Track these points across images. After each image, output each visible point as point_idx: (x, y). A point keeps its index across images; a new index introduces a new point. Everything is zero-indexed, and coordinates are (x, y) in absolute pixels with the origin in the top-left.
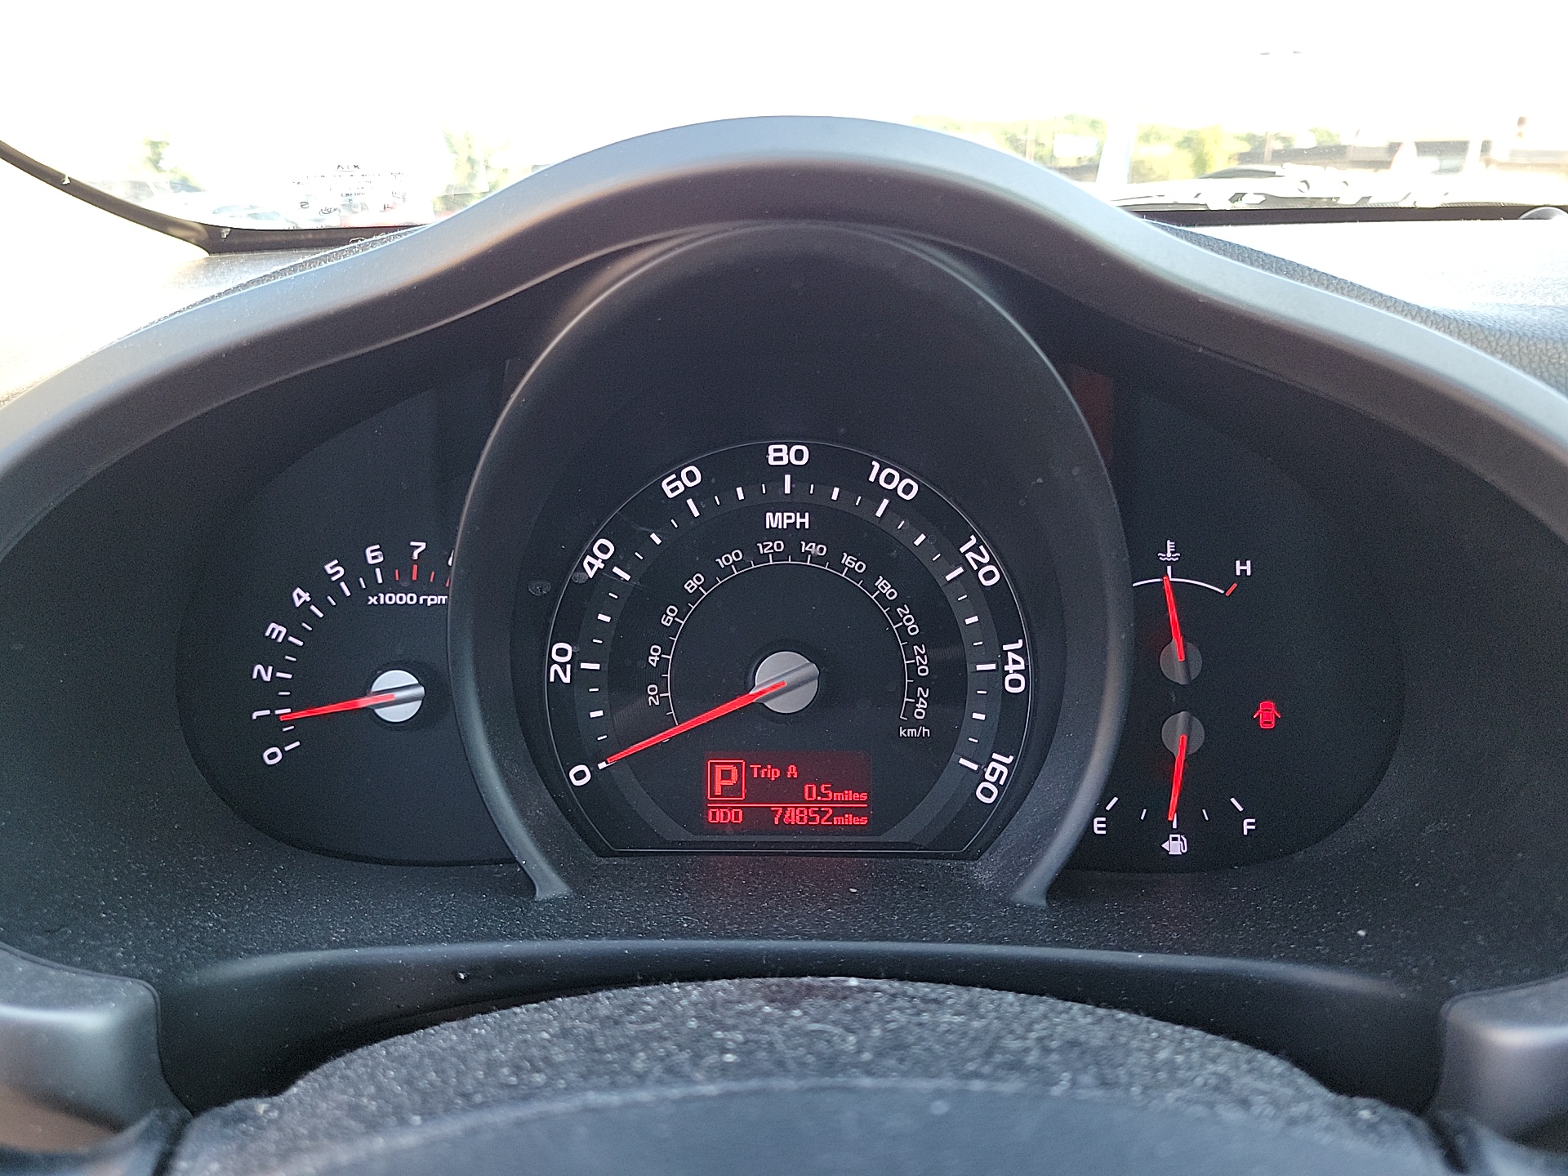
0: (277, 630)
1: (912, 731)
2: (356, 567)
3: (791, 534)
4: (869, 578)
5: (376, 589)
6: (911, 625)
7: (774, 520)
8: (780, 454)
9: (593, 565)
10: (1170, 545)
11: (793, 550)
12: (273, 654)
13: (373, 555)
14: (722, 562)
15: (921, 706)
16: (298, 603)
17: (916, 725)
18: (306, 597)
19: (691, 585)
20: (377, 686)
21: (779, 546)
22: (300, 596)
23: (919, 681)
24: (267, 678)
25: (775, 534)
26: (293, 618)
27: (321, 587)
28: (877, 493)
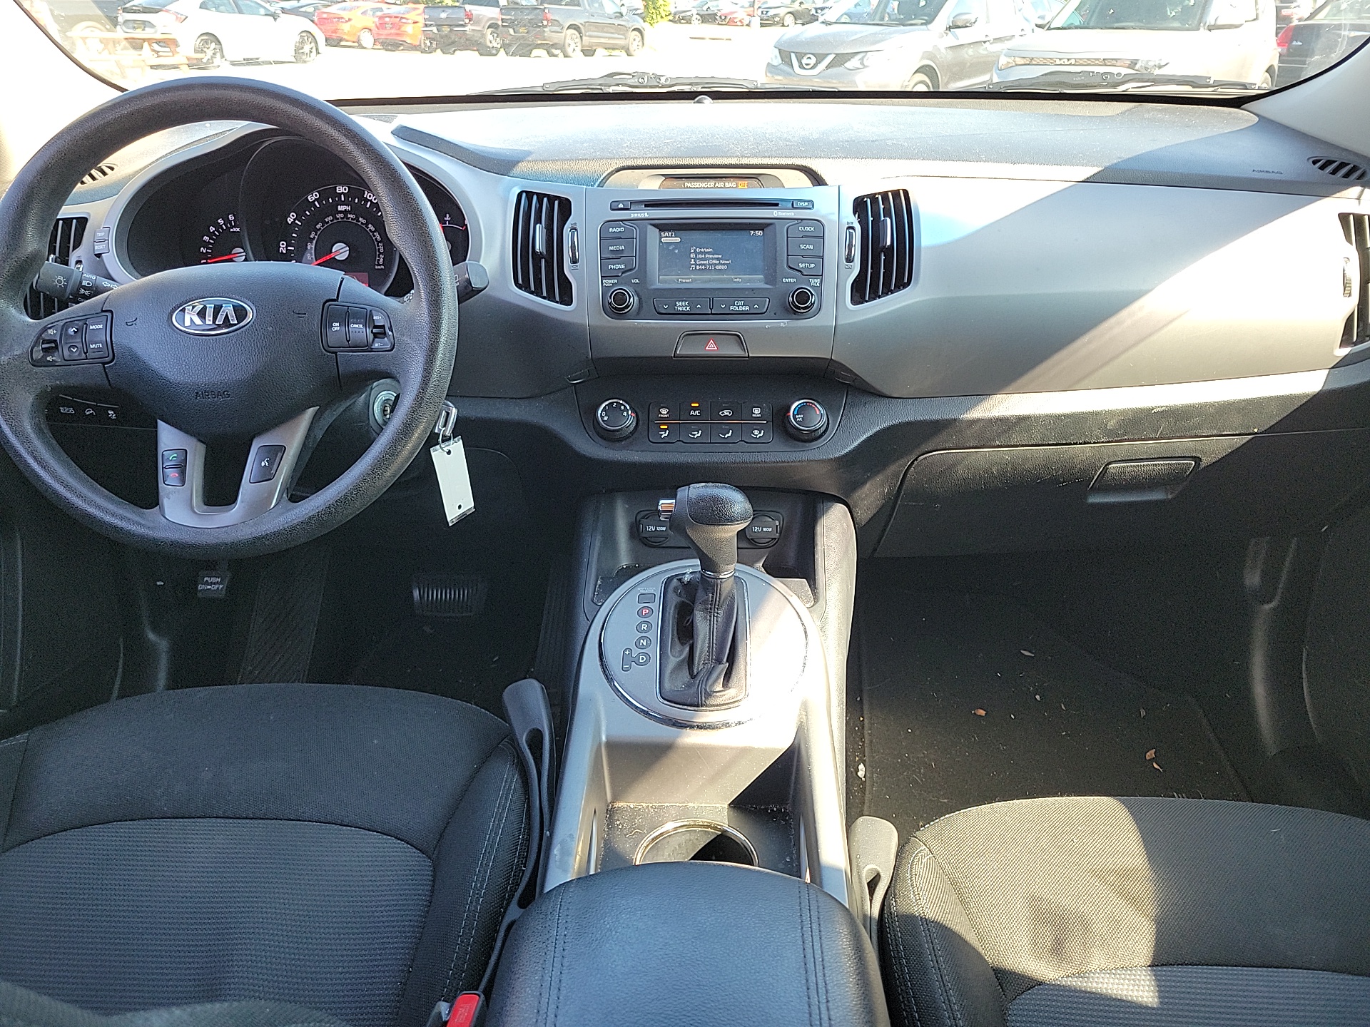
0: (206, 238)
1: (379, 267)
2: (227, 221)
3: (345, 212)
4: (367, 225)
5: (233, 227)
6: (378, 238)
7: (341, 208)
8: (340, 189)
9: (290, 220)
10: (448, 215)
11: (346, 216)
12: (206, 245)
13: (231, 217)
14: (326, 220)
15: (382, 260)
16: (211, 231)
17: (380, 265)
18: (214, 229)
19: (318, 226)
20: (233, 252)
21: (342, 215)
22: (212, 229)
23: (380, 253)
24: (205, 251)
25: (341, 212)
26: (211, 235)
27: (218, 226)
28: (366, 200)
